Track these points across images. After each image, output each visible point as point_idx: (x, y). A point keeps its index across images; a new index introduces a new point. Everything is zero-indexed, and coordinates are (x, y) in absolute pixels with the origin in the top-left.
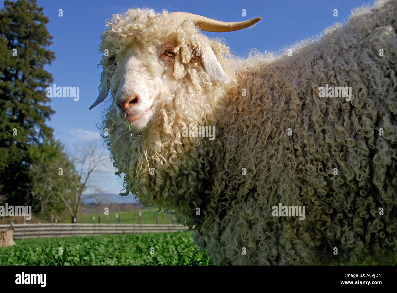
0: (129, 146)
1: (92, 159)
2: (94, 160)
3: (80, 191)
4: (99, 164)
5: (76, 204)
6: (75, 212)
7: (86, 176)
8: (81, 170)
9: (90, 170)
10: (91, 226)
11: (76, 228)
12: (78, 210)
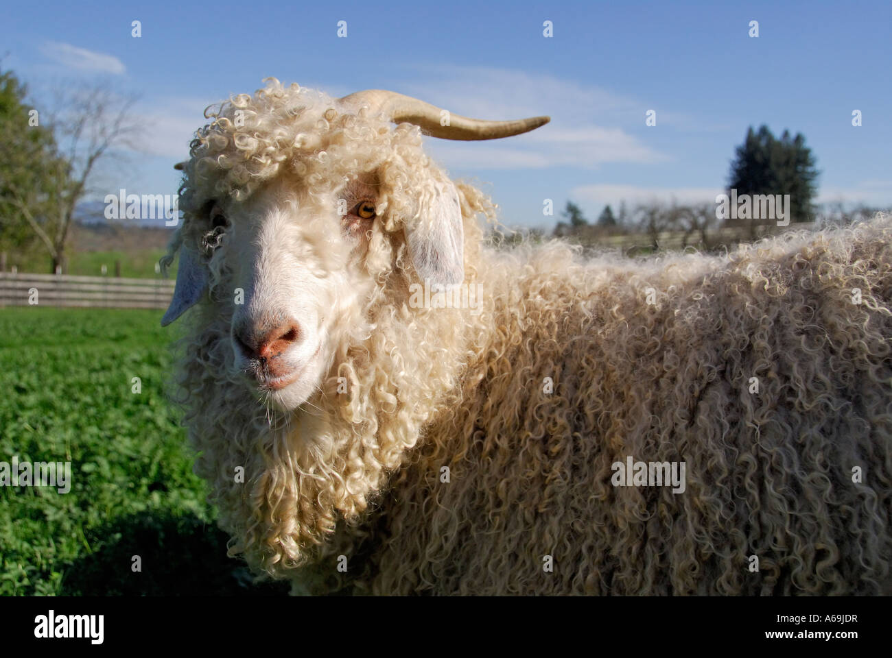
0: (249, 438)
1: (98, 127)
2: (103, 131)
3: (71, 201)
4: (115, 139)
5: (61, 228)
6: (59, 247)
7: (85, 165)
8: (73, 150)
9: (93, 153)
10: (99, 284)
11: (63, 286)
12: (66, 243)
